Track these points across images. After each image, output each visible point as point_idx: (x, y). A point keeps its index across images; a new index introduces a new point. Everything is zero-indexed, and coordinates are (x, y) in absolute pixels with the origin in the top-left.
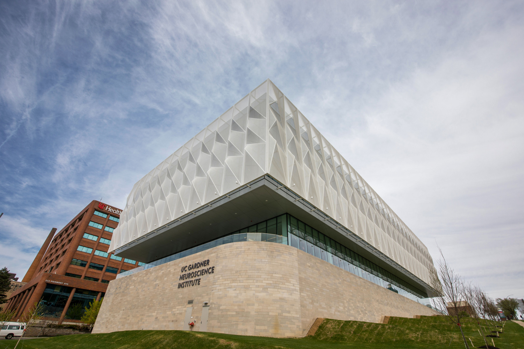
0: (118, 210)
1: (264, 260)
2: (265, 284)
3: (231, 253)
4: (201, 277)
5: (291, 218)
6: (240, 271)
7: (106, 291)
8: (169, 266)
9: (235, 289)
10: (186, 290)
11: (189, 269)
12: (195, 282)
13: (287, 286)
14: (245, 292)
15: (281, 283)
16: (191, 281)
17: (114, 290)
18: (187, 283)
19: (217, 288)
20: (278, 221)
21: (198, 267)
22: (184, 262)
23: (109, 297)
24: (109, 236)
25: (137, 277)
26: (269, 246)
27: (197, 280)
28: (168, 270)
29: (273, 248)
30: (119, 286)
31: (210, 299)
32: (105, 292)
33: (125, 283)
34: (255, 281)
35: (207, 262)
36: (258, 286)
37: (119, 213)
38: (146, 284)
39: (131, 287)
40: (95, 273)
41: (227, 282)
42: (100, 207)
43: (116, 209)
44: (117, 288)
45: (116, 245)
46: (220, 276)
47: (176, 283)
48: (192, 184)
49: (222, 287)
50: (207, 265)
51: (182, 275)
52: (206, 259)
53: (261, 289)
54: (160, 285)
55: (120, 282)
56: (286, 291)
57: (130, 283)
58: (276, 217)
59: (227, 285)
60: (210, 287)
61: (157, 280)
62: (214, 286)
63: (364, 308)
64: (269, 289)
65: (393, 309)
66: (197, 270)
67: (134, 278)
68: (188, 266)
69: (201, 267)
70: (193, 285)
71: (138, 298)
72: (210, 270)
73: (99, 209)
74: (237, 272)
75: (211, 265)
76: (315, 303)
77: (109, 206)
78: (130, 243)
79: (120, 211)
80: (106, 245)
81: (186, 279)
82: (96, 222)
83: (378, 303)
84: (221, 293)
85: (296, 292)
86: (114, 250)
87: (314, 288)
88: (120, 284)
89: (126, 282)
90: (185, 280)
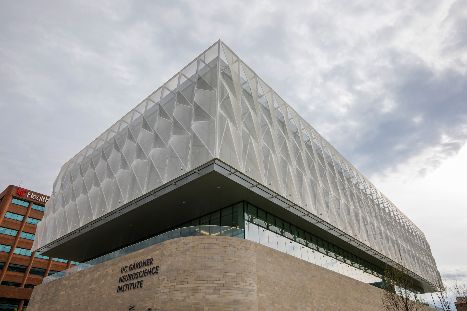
0: (43, 196)
1: (215, 257)
2: (217, 285)
3: (177, 250)
4: (143, 279)
5: (249, 205)
6: (188, 271)
7: (30, 298)
8: (106, 266)
9: (182, 291)
10: (126, 294)
11: (130, 269)
12: (137, 283)
13: (242, 287)
14: (194, 295)
15: (235, 283)
16: (131, 284)
17: (40, 297)
18: (128, 287)
19: (162, 291)
20: (234, 210)
21: (140, 267)
22: (124, 261)
23: (33, 306)
24: (32, 230)
25: (69, 281)
26: (221, 240)
27: (138, 282)
28: (106, 271)
29: (226, 243)
30: (46, 293)
31: (153, 304)
32: (28, 299)
33: (53, 289)
34: (205, 282)
35: (150, 261)
36: (209, 288)
37: (45, 200)
38: (79, 289)
39: (61, 293)
40: (16, 276)
41: (172, 284)
42: (20, 194)
43: (41, 195)
44: (43, 295)
45: (40, 243)
46: (165, 277)
47: (115, 287)
48: (131, 168)
49: (168, 290)
50: (150, 264)
51: (122, 276)
52: (149, 257)
53: (212, 291)
54: (96, 290)
55: (48, 287)
56: (241, 292)
57: (60, 288)
58: (232, 206)
59: (173, 287)
60: (154, 290)
61: (93, 284)
62: (158, 289)
63: (339, 308)
64: (221, 291)
65: (375, 308)
66: (139, 270)
67: (64, 282)
68: (129, 266)
69: (143, 266)
70: (134, 288)
71: (70, 305)
72: (154, 271)
73: (18, 196)
74: (184, 272)
75: (155, 265)
76: (276, 305)
77: (31, 192)
78: (59, 240)
79: (45, 198)
80: (29, 241)
81: (127, 281)
82: (14, 212)
83: (356, 301)
84: (166, 297)
85: (253, 293)
86: (39, 248)
87: (276, 288)
88: (48, 289)
89: (55, 287)
90: (126, 283)
